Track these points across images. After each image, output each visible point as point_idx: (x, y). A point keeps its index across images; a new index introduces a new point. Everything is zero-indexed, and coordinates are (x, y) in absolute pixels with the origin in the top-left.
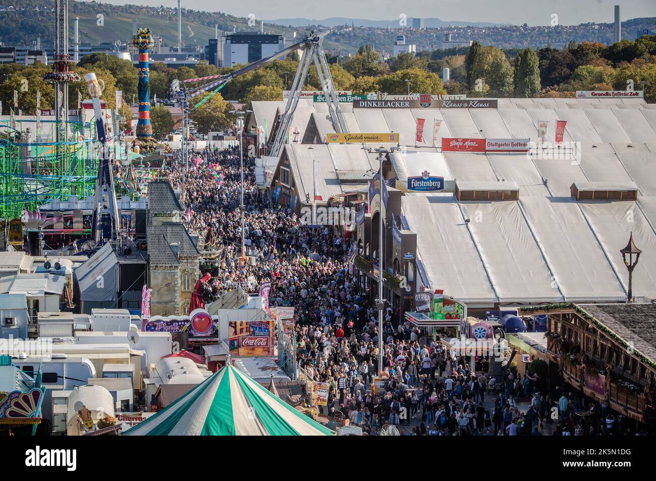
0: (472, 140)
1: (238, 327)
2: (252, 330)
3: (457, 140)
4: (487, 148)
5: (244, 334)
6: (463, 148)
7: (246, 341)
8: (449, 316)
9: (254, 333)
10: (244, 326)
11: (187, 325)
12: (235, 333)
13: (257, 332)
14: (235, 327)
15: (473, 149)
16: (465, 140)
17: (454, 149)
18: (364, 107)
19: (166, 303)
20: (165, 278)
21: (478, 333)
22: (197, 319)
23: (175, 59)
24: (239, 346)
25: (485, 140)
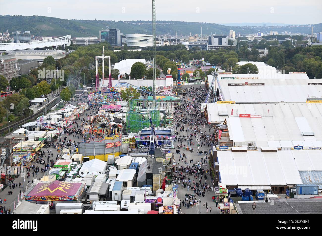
0: (247, 115)
1: (165, 207)
2: (168, 208)
3: (243, 115)
4: (251, 117)
5: (167, 209)
6: (245, 117)
7: (167, 211)
8: (223, 192)
9: (169, 209)
10: (167, 207)
11: (156, 200)
12: (164, 209)
13: (170, 209)
14: (164, 207)
15: (247, 117)
16: (245, 115)
17: (242, 117)
18: (231, 85)
19: (157, 183)
20: (156, 178)
21: (226, 205)
22: (158, 199)
23: (199, 43)
24: (165, 212)
25: (250, 115)
